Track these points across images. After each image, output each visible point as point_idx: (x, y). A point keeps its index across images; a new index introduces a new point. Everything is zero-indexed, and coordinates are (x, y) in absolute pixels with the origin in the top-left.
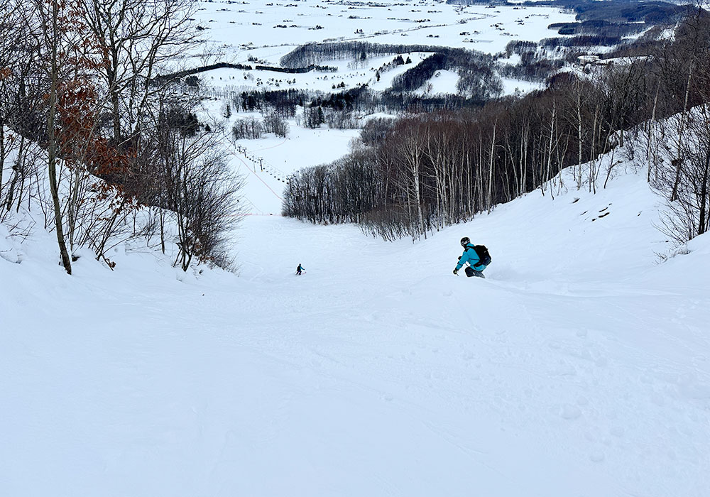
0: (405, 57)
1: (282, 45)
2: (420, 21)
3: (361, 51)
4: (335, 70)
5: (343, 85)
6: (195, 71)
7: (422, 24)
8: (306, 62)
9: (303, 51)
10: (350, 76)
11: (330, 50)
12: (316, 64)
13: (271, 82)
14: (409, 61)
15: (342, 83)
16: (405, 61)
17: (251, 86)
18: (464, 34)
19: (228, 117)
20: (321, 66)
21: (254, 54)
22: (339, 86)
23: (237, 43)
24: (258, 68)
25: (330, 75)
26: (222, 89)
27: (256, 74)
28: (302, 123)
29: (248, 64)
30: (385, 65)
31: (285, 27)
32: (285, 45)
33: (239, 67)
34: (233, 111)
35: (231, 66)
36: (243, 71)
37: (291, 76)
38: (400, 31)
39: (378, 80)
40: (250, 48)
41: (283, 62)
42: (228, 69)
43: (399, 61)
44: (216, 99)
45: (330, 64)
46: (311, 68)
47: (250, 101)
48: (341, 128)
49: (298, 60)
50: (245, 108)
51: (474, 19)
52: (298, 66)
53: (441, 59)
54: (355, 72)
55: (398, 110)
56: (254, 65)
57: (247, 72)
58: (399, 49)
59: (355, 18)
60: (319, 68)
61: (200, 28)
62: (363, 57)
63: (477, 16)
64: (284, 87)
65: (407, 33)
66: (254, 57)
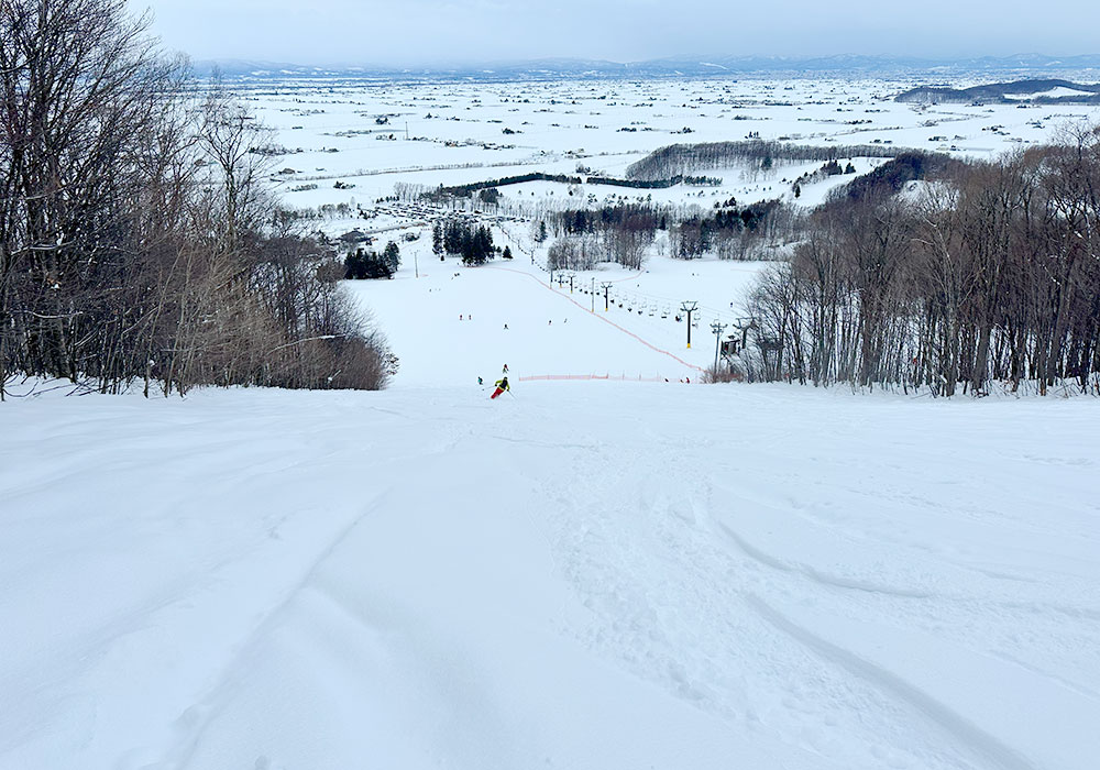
0: (843, 163)
1: (629, 153)
2: (854, 123)
3: (762, 155)
4: (718, 182)
5: (733, 202)
6: (495, 183)
7: (857, 126)
8: (670, 170)
9: (668, 153)
10: (743, 192)
11: (710, 153)
12: (685, 174)
13: (611, 199)
14: (850, 169)
15: (733, 199)
16: (844, 170)
17: (579, 204)
18: (937, 139)
19: (540, 241)
20: (694, 176)
21: (585, 163)
22: (726, 204)
23: (561, 148)
24: (589, 181)
25: (708, 190)
26: (534, 205)
27: (588, 189)
28: (667, 251)
29: (576, 176)
30: (806, 174)
31: (634, 130)
32: (635, 152)
33: (562, 179)
34: (549, 232)
35: (549, 178)
36: (566, 185)
37: (644, 193)
38: (822, 135)
39: (797, 195)
40: (579, 157)
41: (630, 173)
42: (545, 182)
43: (833, 170)
44: (523, 221)
45: (709, 175)
46: (676, 180)
47: (577, 221)
48: (742, 259)
49: (658, 168)
50: (569, 230)
51: (950, 120)
52: (656, 177)
53: (912, 164)
54: (753, 187)
56: (584, 178)
57: (574, 186)
58: (832, 153)
59: (745, 119)
60: (689, 180)
61: (508, 131)
62: (767, 164)
63: (955, 117)
64: (631, 201)
65: (834, 138)
66: (586, 166)
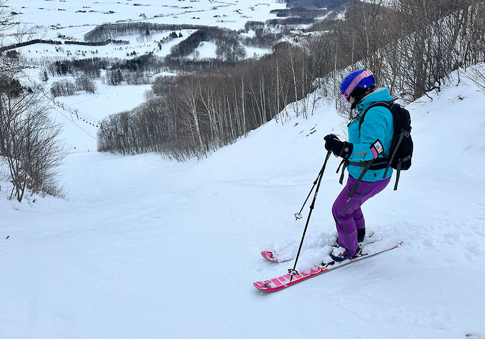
0: (177, 32)
1: (84, 25)
2: (185, 8)
3: (145, 29)
4: (127, 43)
5: (134, 53)
6: (13, 46)
7: (186, 9)
8: (105, 37)
9: (101, 29)
10: (139, 47)
11: (123, 28)
12: (112, 39)
13: (78, 53)
14: (181, 36)
15: (134, 52)
16: (178, 35)
17: (62, 56)
18: (216, 16)
19: (46, 81)
20: (117, 40)
21: (62, 32)
22: (132, 54)
23: (47, 23)
24: (66, 43)
25: (124, 46)
26: (39, 60)
27: (66, 47)
28: (106, 81)
29: (58, 40)
30: (164, 38)
31: (85, 12)
32: (87, 25)
33: (51, 42)
34: (50, 76)
35: (44, 42)
36: (54, 46)
37: (94, 48)
38: (172, 14)
39: (160, 49)
40: (58, 28)
41: (86, 38)
42: (42, 44)
43: (174, 36)
44: (34, 67)
45: (123, 39)
46: (109, 41)
47: (63, 67)
48: (136, 84)
49: (98, 36)
50: (60, 73)
51: (222, 6)
52: (99, 40)
53: (203, 34)
54: (142, 44)
55: (177, 69)
56: (63, 41)
57: (58, 46)
58: (173, 27)
59: (138, 5)
60: (114, 42)
61: (14, 13)
62: (148, 33)
63: (224, 5)
64: (89, 56)
65: (177, 16)
66: (62, 34)
